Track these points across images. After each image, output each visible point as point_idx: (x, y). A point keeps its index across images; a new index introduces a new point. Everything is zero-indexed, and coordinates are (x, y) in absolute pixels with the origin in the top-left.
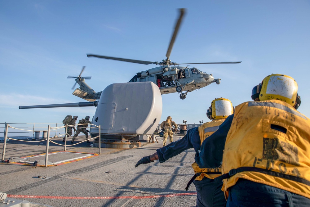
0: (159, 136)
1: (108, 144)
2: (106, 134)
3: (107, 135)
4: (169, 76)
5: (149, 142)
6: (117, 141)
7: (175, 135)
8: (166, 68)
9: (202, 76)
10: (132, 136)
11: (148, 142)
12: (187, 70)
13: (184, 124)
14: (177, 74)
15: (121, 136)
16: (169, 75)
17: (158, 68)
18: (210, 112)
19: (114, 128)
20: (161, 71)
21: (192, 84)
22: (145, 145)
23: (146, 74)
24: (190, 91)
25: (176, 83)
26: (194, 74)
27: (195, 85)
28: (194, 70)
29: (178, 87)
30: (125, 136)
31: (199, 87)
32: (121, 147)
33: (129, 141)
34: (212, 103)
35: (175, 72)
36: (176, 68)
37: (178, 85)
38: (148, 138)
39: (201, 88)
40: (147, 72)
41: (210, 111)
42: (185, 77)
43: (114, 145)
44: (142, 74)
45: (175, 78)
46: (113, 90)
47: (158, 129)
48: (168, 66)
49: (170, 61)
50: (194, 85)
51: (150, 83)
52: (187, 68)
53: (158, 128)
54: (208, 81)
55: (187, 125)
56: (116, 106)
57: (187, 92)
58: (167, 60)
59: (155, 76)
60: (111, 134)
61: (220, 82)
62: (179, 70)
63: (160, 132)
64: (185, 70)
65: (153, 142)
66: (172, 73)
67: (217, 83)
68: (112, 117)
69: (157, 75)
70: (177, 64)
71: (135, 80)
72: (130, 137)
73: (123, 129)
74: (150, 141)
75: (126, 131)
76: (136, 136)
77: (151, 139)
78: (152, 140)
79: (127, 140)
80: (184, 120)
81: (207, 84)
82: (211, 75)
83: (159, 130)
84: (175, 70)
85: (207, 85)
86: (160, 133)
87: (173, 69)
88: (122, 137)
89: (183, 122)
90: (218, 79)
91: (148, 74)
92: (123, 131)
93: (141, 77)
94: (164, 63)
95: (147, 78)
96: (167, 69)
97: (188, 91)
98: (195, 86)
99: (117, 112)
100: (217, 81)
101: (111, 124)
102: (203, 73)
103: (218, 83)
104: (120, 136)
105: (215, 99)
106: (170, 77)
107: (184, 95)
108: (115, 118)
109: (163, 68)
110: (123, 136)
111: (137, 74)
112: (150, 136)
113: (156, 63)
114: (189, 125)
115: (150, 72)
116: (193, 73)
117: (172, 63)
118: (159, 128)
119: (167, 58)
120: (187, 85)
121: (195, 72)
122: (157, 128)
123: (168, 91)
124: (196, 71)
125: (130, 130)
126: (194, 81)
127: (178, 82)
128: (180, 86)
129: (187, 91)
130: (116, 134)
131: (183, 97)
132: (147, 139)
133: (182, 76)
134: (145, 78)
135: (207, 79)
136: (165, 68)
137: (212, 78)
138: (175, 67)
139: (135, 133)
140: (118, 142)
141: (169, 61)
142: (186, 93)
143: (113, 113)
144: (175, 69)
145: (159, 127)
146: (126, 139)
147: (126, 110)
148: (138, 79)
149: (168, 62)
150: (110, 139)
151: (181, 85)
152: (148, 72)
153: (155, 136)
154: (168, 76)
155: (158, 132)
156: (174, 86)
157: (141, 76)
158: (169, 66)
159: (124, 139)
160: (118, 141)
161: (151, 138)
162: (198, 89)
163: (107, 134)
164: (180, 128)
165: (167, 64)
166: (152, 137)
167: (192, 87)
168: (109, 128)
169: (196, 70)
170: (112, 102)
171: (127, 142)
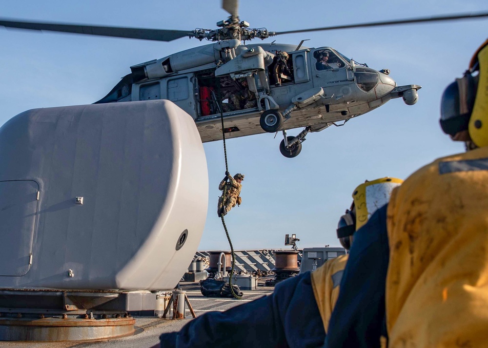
0: (199, 292)
1: (14, 328)
2: (9, 290)
3: (12, 293)
4: (237, 76)
5: (164, 316)
6: (47, 316)
7: (256, 290)
8: (228, 48)
9: (350, 76)
10: (100, 295)
11: (160, 315)
12: (300, 55)
13: (289, 248)
14: (263, 67)
15: (61, 298)
16: (236, 73)
17: (201, 49)
18: (351, 226)
19: (35, 268)
20: (213, 59)
21: (316, 103)
22: (148, 326)
23: (162, 70)
24: (317, 130)
25: (263, 101)
26: (325, 68)
27: (327, 107)
28: (325, 55)
29: (266, 113)
30: (75, 297)
31: (344, 113)
32: (62, 337)
33: (89, 315)
34: (355, 193)
35: (258, 61)
36: (261, 49)
37: (268, 107)
38: (161, 301)
39: (350, 117)
40: (164, 64)
41: (349, 222)
42: (293, 78)
43: (37, 330)
44: (148, 71)
45: (259, 84)
46: (31, 133)
47: (195, 269)
48: (235, 43)
49: (246, 23)
50: (323, 108)
51: (163, 103)
52: (303, 48)
53: (195, 264)
54: (372, 92)
55: (301, 251)
56: (42, 190)
57: (303, 132)
58: (231, 20)
59: (192, 75)
60: (26, 291)
61: (417, 95)
62: (273, 56)
63: (205, 278)
64: (294, 56)
65: (177, 315)
66: (246, 65)
67: (405, 99)
68: (29, 229)
69: (197, 74)
70: (271, 34)
71: (124, 90)
72: (93, 299)
73: (69, 272)
74: (166, 311)
75: (80, 278)
76: (116, 295)
77: (169, 304)
78: (175, 308)
79: (84, 312)
80: (287, 236)
81: (373, 104)
82: (383, 71)
83: (198, 271)
84: (256, 55)
85: (371, 109)
86: (202, 283)
87: (251, 54)
88: (67, 300)
89: (287, 243)
90: (410, 86)
91: (170, 70)
92: (67, 280)
93: (144, 82)
94: (226, 31)
95: (163, 83)
96: (232, 54)
97: (309, 128)
98: (328, 110)
99: (44, 211)
100: (406, 94)
101: (26, 255)
102: (354, 65)
103: (410, 101)
104: (56, 296)
105: (367, 181)
106: (237, 80)
107: (294, 142)
108: (40, 233)
109: (219, 48)
110: (68, 296)
111: (133, 69)
112: (168, 296)
113: (199, 35)
114: (306, 251)
115: (173, 64)
116: (319, 67)
117: (255, 30)
118: (198, 266)
119: (230, 15)
120: (299, 108)
121: (329, 61)
122: (191, 266)
123: (235, 129)
124: (333, 58)
125: (94, 276)
126: (322, 92)
127: (270, 97)
128: (274, 111)
129: (303, 128)
130: (44, 289)
131: (290, 149)
132: (156, 305)
133: (283, 76)
134: (158, 83)
135: (368, 87)
136: (223, 49)
137: (388, 82)
138: (256, 46)
139: (114, 286)
140: (51, 321)
141: (242, 25)
142: (302, 136)
143: (31, 215)
144: (257, 51)
145: (198, 261)
146: (80, 307)
147: (78, 202)
148: (136, 89)
149: (237, 27)
150: (25, 308)
151: (277, 106)
152: (167, 62)
153: (183, 294)
154: (232, 76)
155: (197, 281)
156: (254, 109)
157: (144, 76)
158: (239, 42)
159: (72, 307)
160: (51, 315)
161: (171, 300)
162: (342, 122)
163: (13, 290)
164: (274, 262)
165: (236, 35)
166: (174, 300)
167: (319, 113)
168: (20, 271)
169: (331, 54)
170: (28, 178)
171: (83, 317)
